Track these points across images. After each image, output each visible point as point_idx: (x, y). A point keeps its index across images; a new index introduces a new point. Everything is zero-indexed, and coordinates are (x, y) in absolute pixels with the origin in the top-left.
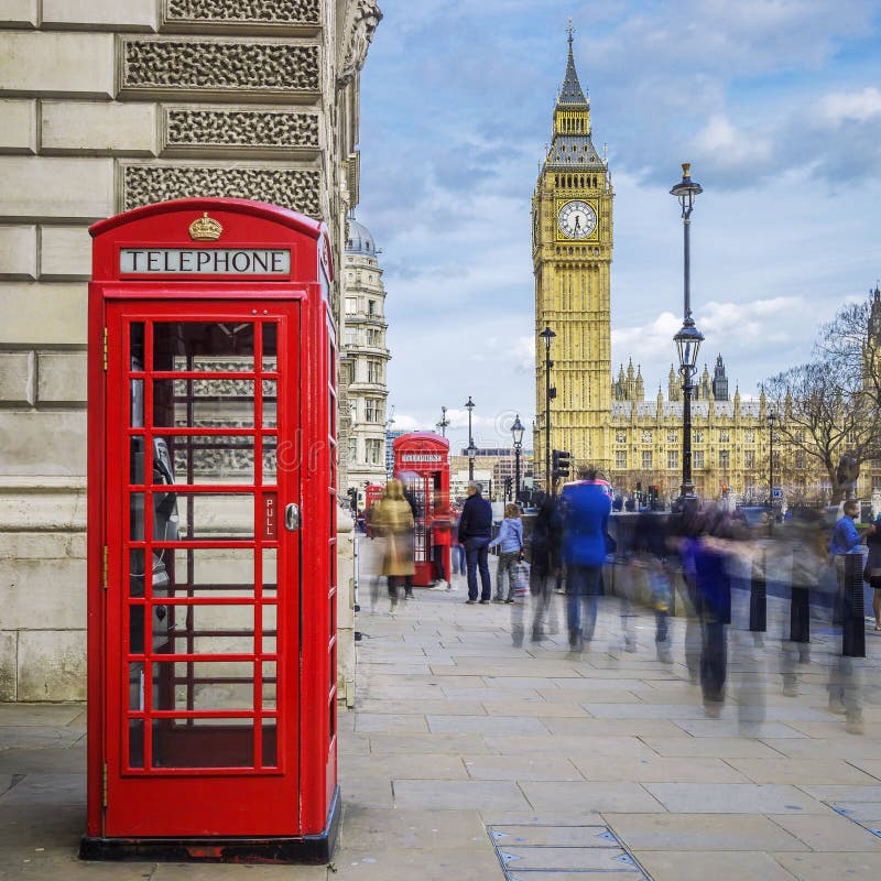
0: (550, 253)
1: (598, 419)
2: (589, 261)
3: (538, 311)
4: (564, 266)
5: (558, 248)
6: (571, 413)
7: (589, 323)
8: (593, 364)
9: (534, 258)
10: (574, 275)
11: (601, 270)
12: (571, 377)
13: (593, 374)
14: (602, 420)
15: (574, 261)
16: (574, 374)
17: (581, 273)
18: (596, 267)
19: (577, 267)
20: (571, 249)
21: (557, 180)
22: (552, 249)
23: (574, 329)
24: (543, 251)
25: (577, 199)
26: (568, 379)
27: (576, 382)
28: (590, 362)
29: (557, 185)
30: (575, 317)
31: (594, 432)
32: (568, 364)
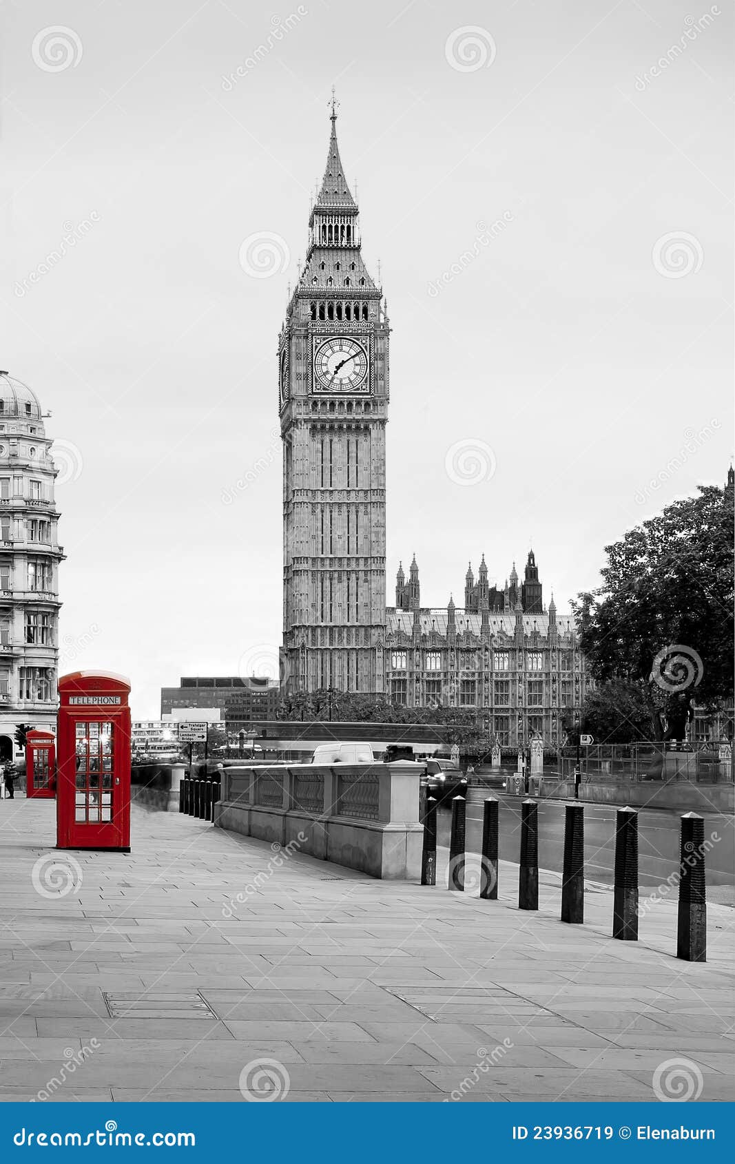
0: (303, 409)
1: (367, 637)
2: (358, 421)
3: (286, 488)
4: (323, 427)
5: (315, 404)
6: (331, 628)
7: (357, 505)
8: (362, 562)
9: (281, 416)
10: (336, 439)
11: (374, 433)
12: (331, 579)
13: (361, 575)
14: (374, 639)
15: (337, 420)
16: (336, 575)
17: (345, 438)
18: (367, 428)
19: (341, 428)
20: (332, 404)
21: (313, 309)
22: (306, 403)
23: (335, 514)
24: (294, 406)
25: (341, 336)
26: (327, 583)
27: (337, 586)
28: (357, 559)
29: (314, 317)
30: (336, 498)
31: (362, 655)
32: (327, 562)
